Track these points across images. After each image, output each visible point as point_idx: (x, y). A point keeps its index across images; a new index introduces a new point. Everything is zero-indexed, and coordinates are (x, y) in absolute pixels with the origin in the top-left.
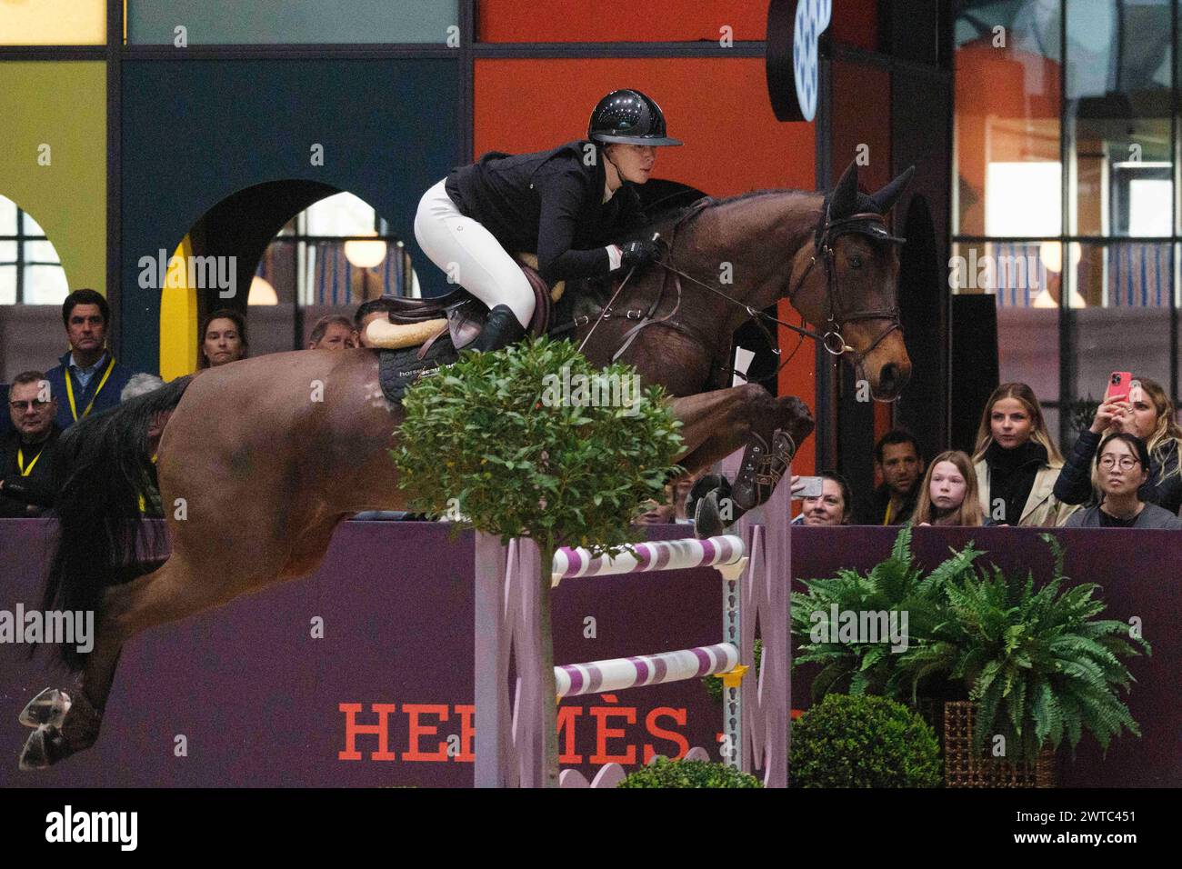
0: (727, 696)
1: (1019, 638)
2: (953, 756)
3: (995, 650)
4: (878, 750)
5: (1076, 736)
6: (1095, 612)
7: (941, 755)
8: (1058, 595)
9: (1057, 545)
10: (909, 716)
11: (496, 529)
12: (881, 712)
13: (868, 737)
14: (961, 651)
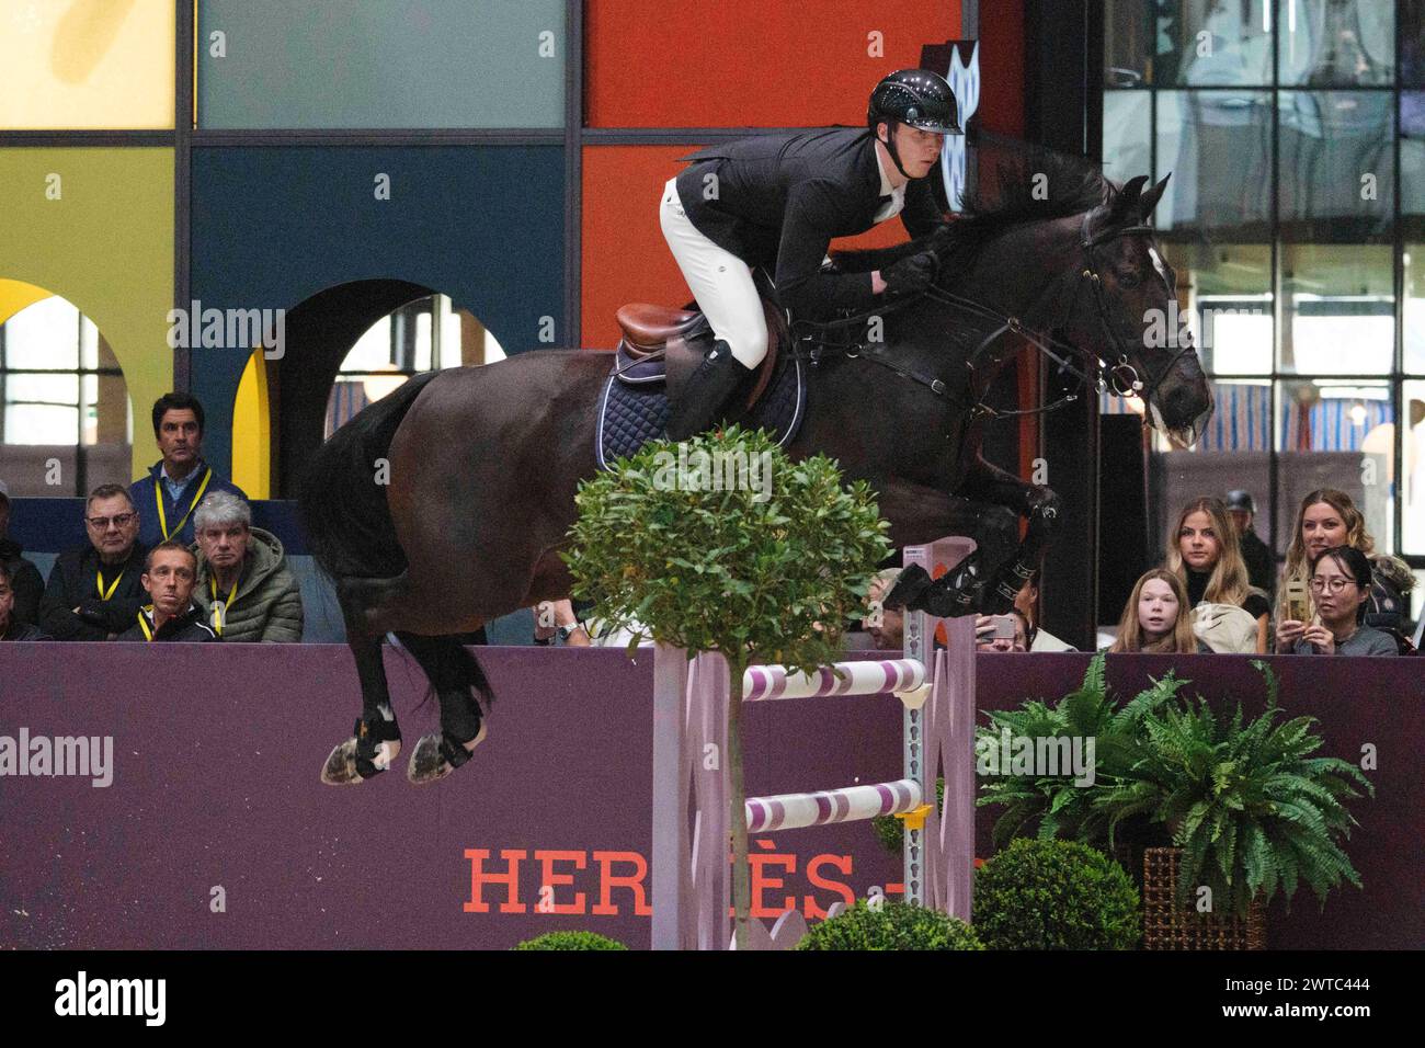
0: (908, 838)
1: (1228, 777)
2: (1154, 909)
3: (1201, 789)
4: (1072, 901)
5: (1291, 888)
6: (1311, 748)
7: (1141, 907)
8: (1273, 729)
9: (1270, 673)
10: (1106, 863)
11: (681, 642)
12: (1075, 858)
13: (1061, 886)
14: (1164, 791)
